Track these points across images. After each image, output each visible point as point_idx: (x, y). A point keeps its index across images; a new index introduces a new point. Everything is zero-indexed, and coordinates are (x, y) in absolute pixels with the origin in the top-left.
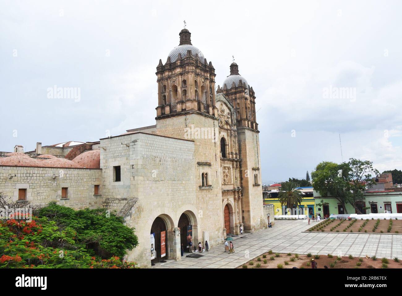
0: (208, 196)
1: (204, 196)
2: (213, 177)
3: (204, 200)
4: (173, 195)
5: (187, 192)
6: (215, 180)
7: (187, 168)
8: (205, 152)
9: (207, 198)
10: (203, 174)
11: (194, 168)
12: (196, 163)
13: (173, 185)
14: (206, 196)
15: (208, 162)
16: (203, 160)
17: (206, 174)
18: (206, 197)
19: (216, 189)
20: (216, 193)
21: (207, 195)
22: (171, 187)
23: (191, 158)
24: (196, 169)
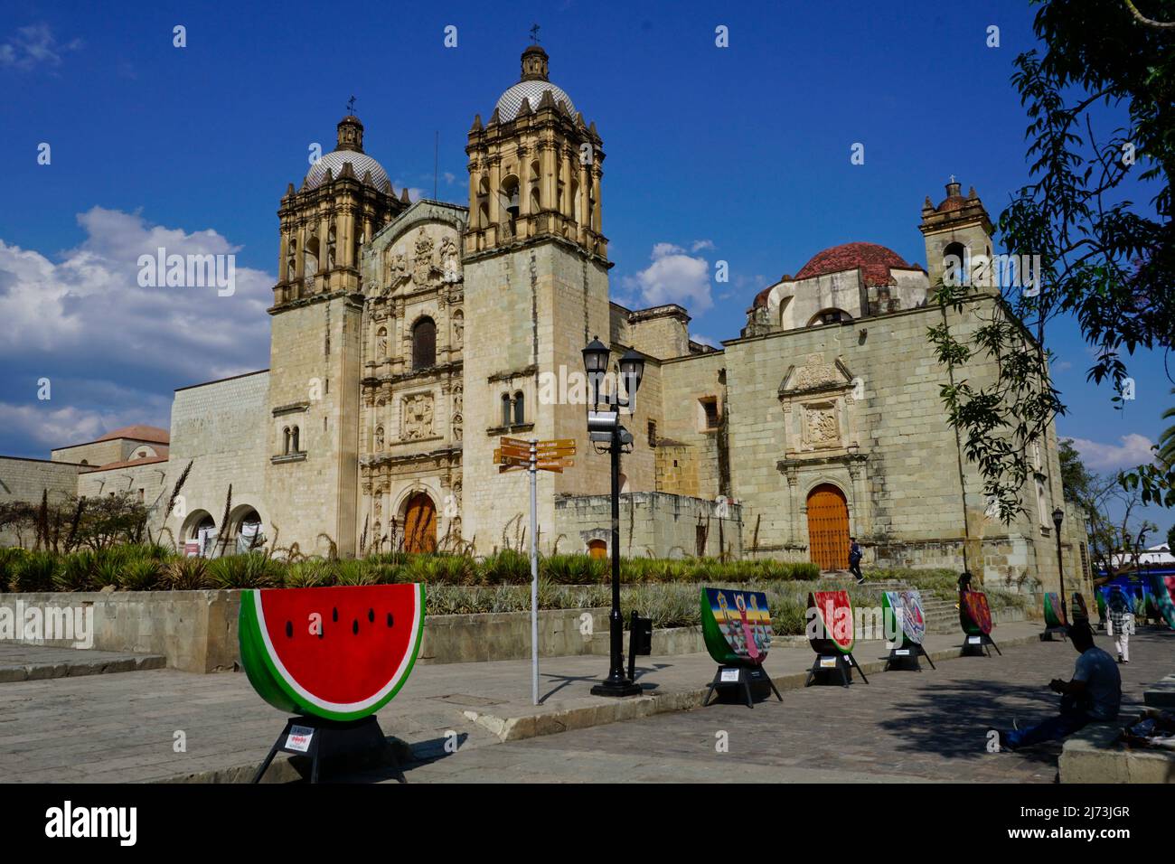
0: (294, 475)
1: (285, 475)
2: (313, 432)
3: (283, 484)
4: (219, 478)
5: (245, 470)
6: (318, 438)
7: (250, 425)
8: (295, 383)
9: (292, 480)
10: (287, 430)
11: (265, 422)
12: (271, 411)
13: (219, 460)
14: (288, 475)
15: (301, 401)
16: (289, 401)
17: (297, 429)
18: (291, 477)
19: (319, 459)
20: (318, 467)
21: (291, 473)
22: (215, 465)
23: (260, 403)
24: (269, 422)
